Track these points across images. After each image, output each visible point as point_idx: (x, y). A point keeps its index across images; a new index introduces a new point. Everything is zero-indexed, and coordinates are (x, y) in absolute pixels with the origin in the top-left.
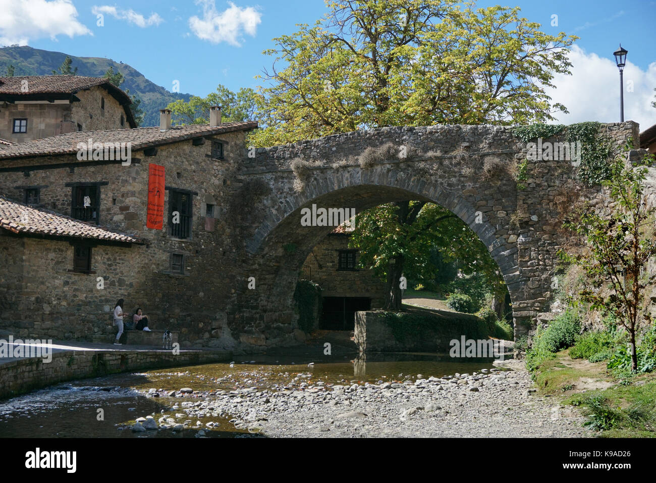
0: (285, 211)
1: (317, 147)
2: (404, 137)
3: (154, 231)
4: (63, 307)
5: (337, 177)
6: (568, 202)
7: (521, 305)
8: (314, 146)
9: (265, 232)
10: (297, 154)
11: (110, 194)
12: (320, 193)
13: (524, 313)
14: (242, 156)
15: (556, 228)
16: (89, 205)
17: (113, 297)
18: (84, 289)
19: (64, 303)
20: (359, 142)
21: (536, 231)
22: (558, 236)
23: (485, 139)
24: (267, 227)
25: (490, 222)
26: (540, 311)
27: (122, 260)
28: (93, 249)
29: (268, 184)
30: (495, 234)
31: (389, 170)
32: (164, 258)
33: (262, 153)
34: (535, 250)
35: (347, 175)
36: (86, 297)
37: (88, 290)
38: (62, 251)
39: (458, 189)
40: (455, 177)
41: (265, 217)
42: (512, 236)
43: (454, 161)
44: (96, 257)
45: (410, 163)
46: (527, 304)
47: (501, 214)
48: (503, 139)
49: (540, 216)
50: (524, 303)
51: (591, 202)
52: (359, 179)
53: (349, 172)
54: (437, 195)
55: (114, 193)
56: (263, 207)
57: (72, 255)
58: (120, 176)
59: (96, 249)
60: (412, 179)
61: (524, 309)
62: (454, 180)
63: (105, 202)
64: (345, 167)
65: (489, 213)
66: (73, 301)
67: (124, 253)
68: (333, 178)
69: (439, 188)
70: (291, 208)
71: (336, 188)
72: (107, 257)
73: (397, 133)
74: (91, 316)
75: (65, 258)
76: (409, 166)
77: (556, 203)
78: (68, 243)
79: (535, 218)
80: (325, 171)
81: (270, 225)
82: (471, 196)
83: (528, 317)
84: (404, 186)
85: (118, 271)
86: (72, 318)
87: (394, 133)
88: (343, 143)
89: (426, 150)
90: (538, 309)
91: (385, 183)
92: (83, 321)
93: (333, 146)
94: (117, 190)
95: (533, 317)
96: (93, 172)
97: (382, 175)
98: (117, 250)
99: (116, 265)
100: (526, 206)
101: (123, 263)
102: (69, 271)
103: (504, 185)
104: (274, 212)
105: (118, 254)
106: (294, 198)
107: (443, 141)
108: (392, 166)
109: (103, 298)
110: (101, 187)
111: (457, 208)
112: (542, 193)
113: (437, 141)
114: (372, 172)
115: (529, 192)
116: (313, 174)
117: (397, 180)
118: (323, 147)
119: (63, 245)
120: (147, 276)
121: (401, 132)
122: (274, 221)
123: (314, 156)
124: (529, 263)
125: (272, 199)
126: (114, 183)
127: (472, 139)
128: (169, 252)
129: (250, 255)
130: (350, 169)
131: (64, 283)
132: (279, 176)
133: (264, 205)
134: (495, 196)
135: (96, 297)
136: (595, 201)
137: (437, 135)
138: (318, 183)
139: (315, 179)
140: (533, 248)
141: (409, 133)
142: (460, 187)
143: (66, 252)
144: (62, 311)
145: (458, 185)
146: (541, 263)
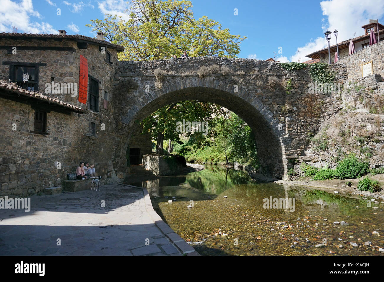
0: (148, 100)
1: (169, 64)
2: (223, 63)
3: (82, 105)
4: (26, 165)
5: (182, 82)
6: (312, 101)
7: (291, 153)
8: (167, 63)
9: (135, 112)
10: (156, 67)
11: (49, 73)
12: (172, 90)
13: (292, 157)
14: (118, 65)
15: (306, 114)
16: (28, 81)
17: (60, 154)
18: (42, 149)
19: (27, 162)
20: (196, 63)
21: (296, 115)
22: (307, 118)
23: (267, 67)
24: (136, 108)
25: (270, 110)
26: (301, 155)
27: (65, 124)
28: (48, 114)
29: (136, 83)
30: (273, 116)
31: (214, 80)
32: (87, 125)
33: (132, 64)
34: (296, 125)
35: (188, 81)
36: (43, 156)
37: (44, 149)
38: (26, 113)
39: (253, 92)
40: (252, 86)
41: (135, 103)
42: (282, 117)
43: (252, 77)
44: (50, 121)
45: (226, 77)
46: (294, 152)
47: (276, 106)
48: (276, 68)
49: (297, 107)
50: (292, 151)
51: (324, 101)
52: (196, 83)
53: (190, 79)
54: (242, 95)
55: (53, 73)
56: (133, 97)
57: (33, 118)
58: (59, 60)
59: (50, 114)
60: (228, 86)
61: (292, 154)
62: (251, 87)
63: (44, 79)
64: (187, 76)
65: (270, 105)
66: (34, 159)
67: (67, 119)
68: (180, 82)
69: (243, 91)
70: (152, 98)
71: (182, 88)
72: (56, 121)
73: (218, 60)
74: (48, 172)
75: (28, 120)
76: (226, 78)
77: (306, 102)
78: (30, 106)
79: (295, 109)
80: (174, 77)
81: (138, 107)
82: (260, 96)
83: (295, 159)
84: (223, 89)
85: (63, 133)
86: (33, 175)
87: (217, 60)
88: (186, 63)
89: (235, 70)
90: (300, 154)
91: (212, 87)
92: (41, 176)
93: (180, 64)
94: (56, 71)
95: (297, 158)
96: (31, 55)
97: (210, 82)
98: (62, 116)
99: (62, 128)
100: (290, 102)
101: (66, 127)
102: (31, 132)
103: (277, 91)
104: (141, 100)
105: (63, 120)
106: (154, 92)
107: (244, 67)
108: (216, 78)
109: (54, 155)
110: (40, 67)
111: (253, 102)
112: (298, 96)
113: (242, 66)
114: (204, 80)
115: (291, 96)
116: (167, 79)
117: (219, 85)
118: (173, 64)
119: (27, 107)
120: (78, 138)
121: (221, 60)
122: (141, 105)
123: (167, 69)
124: (293, 131)
125: (139, 92)
126: (52, 65)
127: (259, 67)
128: (89, 121)
129: (124, 125)
130: (190, 78)
131: (27, 143)
132: (144, 79)
133: (134, 95)
134: (273, 97)
135: (49, 155)
136: (327, 101)
137: (241, 63)
138: (170, 84)
139: (168, 82)
140: (294, 124)
141: (225, 61)
142: (254, 91)
143: (28, 114)
144: (26, 169)
145: (253, 90)
146: (299, 131)
